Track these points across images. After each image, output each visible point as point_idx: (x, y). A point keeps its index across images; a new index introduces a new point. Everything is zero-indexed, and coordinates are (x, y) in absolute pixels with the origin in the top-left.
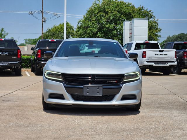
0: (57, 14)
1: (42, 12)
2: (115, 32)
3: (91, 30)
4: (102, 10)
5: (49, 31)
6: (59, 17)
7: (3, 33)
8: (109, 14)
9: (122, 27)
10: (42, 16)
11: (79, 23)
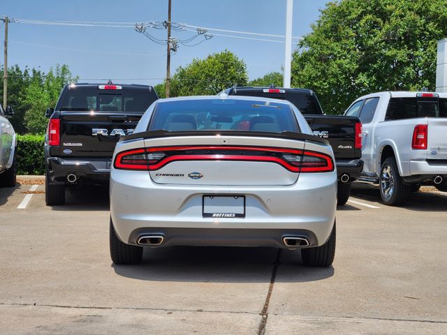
0: (205, 31)
1: (168, 25)
2: (409, 70)
3: (340, 66)
4: (369, 8)
5: (182, 75)
6: (211, 37)
7: (67, 77)
8: (393, 19)
9: (433, 56)
10: (169, 36)
11: (301, 45)
